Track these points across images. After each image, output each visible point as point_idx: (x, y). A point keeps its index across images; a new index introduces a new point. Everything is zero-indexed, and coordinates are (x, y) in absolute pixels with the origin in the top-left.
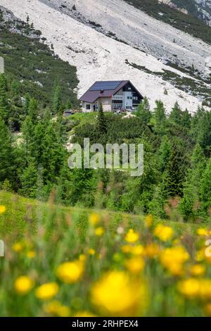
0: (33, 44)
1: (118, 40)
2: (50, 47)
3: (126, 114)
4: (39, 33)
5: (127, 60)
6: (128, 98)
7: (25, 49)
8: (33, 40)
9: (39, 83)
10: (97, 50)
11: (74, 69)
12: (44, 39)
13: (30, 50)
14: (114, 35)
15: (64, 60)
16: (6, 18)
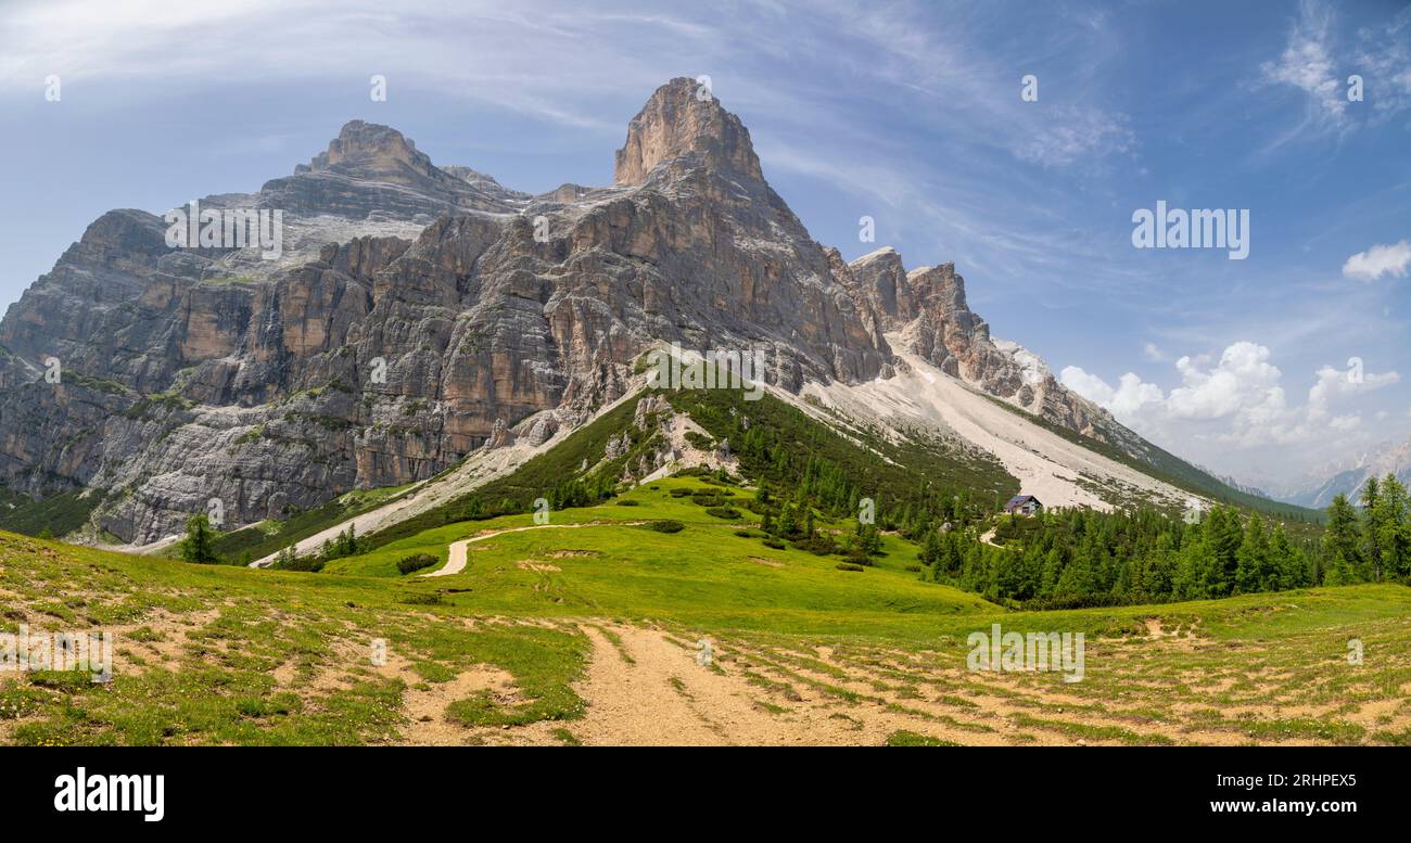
2: (1005, 468)
5: (1053, 473)
15: (1013, 475)
16: (980, 452)
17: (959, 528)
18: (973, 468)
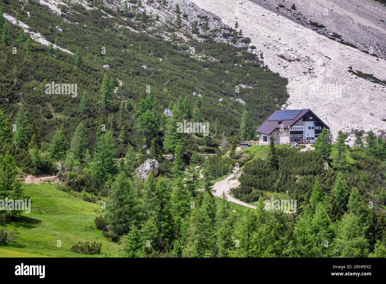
0: (240, 54)
1: (344, 43)
2: (259, 57)
3: (305, 147)
4: (248, 41)
5: (351, 68)
6: (309, 128)
7: (229, 61)
8: (240, 50)
9: (241, 101)
10: (314, 58)
11: (285, 81)
12: (253, 48)
13: (236, 62)
14: (339, 37)
15: (273, 71)
16: (212, 25)
17: (173, 169)
18: (199, 57)
